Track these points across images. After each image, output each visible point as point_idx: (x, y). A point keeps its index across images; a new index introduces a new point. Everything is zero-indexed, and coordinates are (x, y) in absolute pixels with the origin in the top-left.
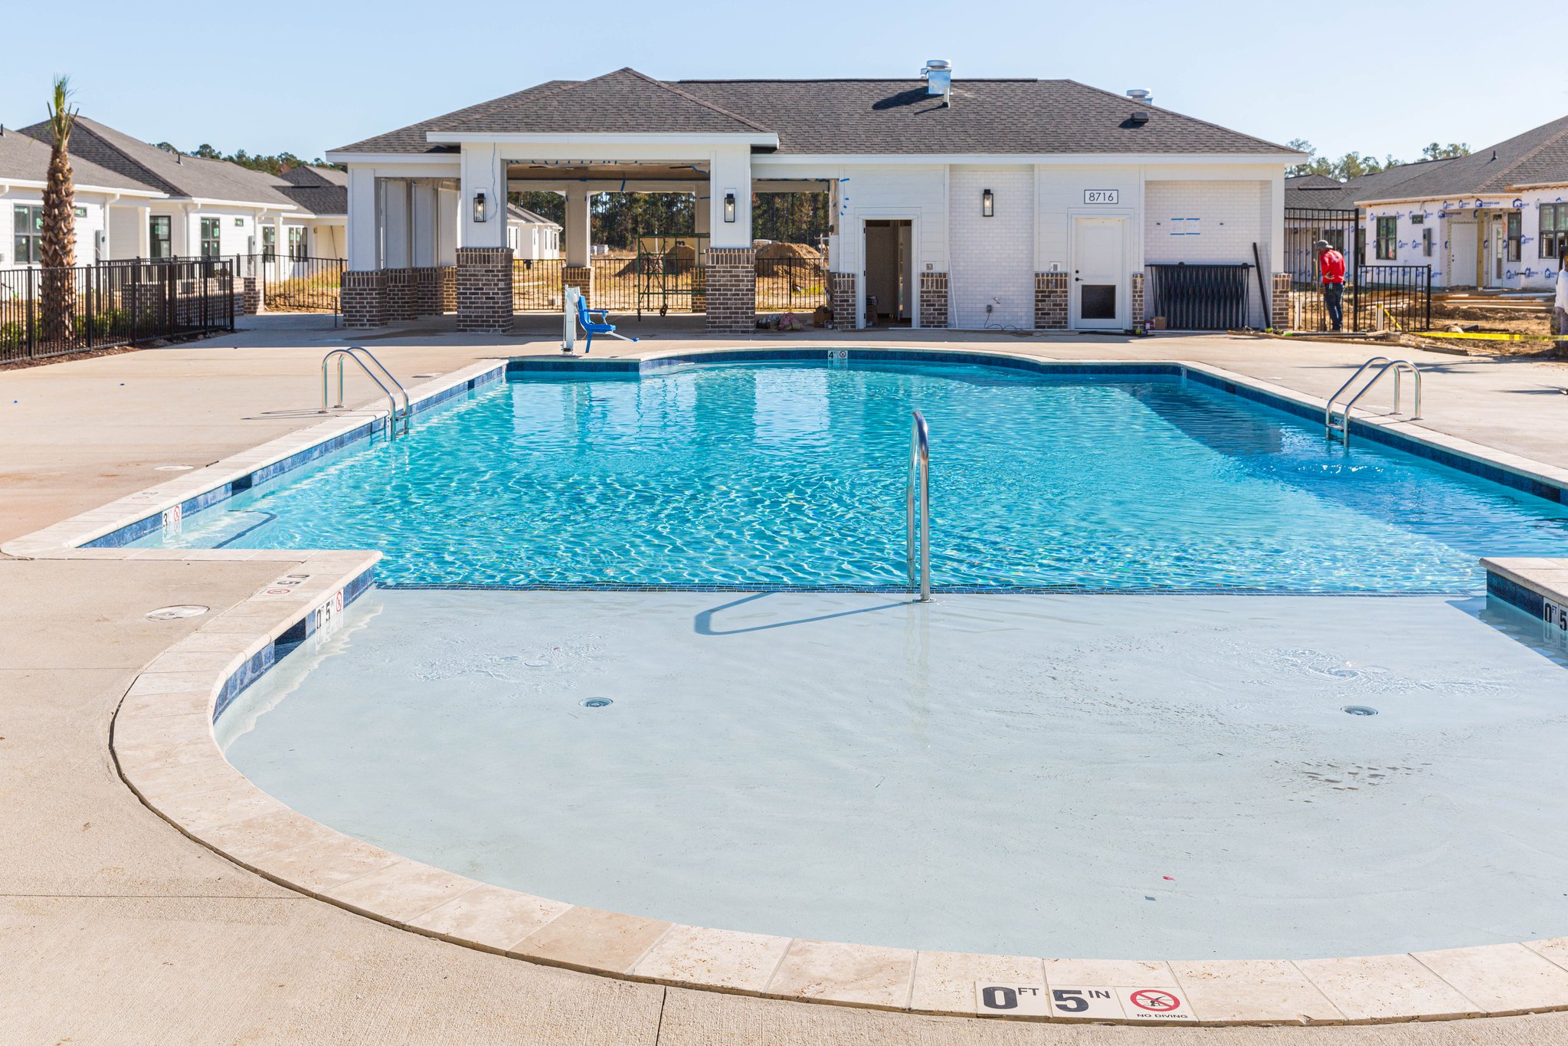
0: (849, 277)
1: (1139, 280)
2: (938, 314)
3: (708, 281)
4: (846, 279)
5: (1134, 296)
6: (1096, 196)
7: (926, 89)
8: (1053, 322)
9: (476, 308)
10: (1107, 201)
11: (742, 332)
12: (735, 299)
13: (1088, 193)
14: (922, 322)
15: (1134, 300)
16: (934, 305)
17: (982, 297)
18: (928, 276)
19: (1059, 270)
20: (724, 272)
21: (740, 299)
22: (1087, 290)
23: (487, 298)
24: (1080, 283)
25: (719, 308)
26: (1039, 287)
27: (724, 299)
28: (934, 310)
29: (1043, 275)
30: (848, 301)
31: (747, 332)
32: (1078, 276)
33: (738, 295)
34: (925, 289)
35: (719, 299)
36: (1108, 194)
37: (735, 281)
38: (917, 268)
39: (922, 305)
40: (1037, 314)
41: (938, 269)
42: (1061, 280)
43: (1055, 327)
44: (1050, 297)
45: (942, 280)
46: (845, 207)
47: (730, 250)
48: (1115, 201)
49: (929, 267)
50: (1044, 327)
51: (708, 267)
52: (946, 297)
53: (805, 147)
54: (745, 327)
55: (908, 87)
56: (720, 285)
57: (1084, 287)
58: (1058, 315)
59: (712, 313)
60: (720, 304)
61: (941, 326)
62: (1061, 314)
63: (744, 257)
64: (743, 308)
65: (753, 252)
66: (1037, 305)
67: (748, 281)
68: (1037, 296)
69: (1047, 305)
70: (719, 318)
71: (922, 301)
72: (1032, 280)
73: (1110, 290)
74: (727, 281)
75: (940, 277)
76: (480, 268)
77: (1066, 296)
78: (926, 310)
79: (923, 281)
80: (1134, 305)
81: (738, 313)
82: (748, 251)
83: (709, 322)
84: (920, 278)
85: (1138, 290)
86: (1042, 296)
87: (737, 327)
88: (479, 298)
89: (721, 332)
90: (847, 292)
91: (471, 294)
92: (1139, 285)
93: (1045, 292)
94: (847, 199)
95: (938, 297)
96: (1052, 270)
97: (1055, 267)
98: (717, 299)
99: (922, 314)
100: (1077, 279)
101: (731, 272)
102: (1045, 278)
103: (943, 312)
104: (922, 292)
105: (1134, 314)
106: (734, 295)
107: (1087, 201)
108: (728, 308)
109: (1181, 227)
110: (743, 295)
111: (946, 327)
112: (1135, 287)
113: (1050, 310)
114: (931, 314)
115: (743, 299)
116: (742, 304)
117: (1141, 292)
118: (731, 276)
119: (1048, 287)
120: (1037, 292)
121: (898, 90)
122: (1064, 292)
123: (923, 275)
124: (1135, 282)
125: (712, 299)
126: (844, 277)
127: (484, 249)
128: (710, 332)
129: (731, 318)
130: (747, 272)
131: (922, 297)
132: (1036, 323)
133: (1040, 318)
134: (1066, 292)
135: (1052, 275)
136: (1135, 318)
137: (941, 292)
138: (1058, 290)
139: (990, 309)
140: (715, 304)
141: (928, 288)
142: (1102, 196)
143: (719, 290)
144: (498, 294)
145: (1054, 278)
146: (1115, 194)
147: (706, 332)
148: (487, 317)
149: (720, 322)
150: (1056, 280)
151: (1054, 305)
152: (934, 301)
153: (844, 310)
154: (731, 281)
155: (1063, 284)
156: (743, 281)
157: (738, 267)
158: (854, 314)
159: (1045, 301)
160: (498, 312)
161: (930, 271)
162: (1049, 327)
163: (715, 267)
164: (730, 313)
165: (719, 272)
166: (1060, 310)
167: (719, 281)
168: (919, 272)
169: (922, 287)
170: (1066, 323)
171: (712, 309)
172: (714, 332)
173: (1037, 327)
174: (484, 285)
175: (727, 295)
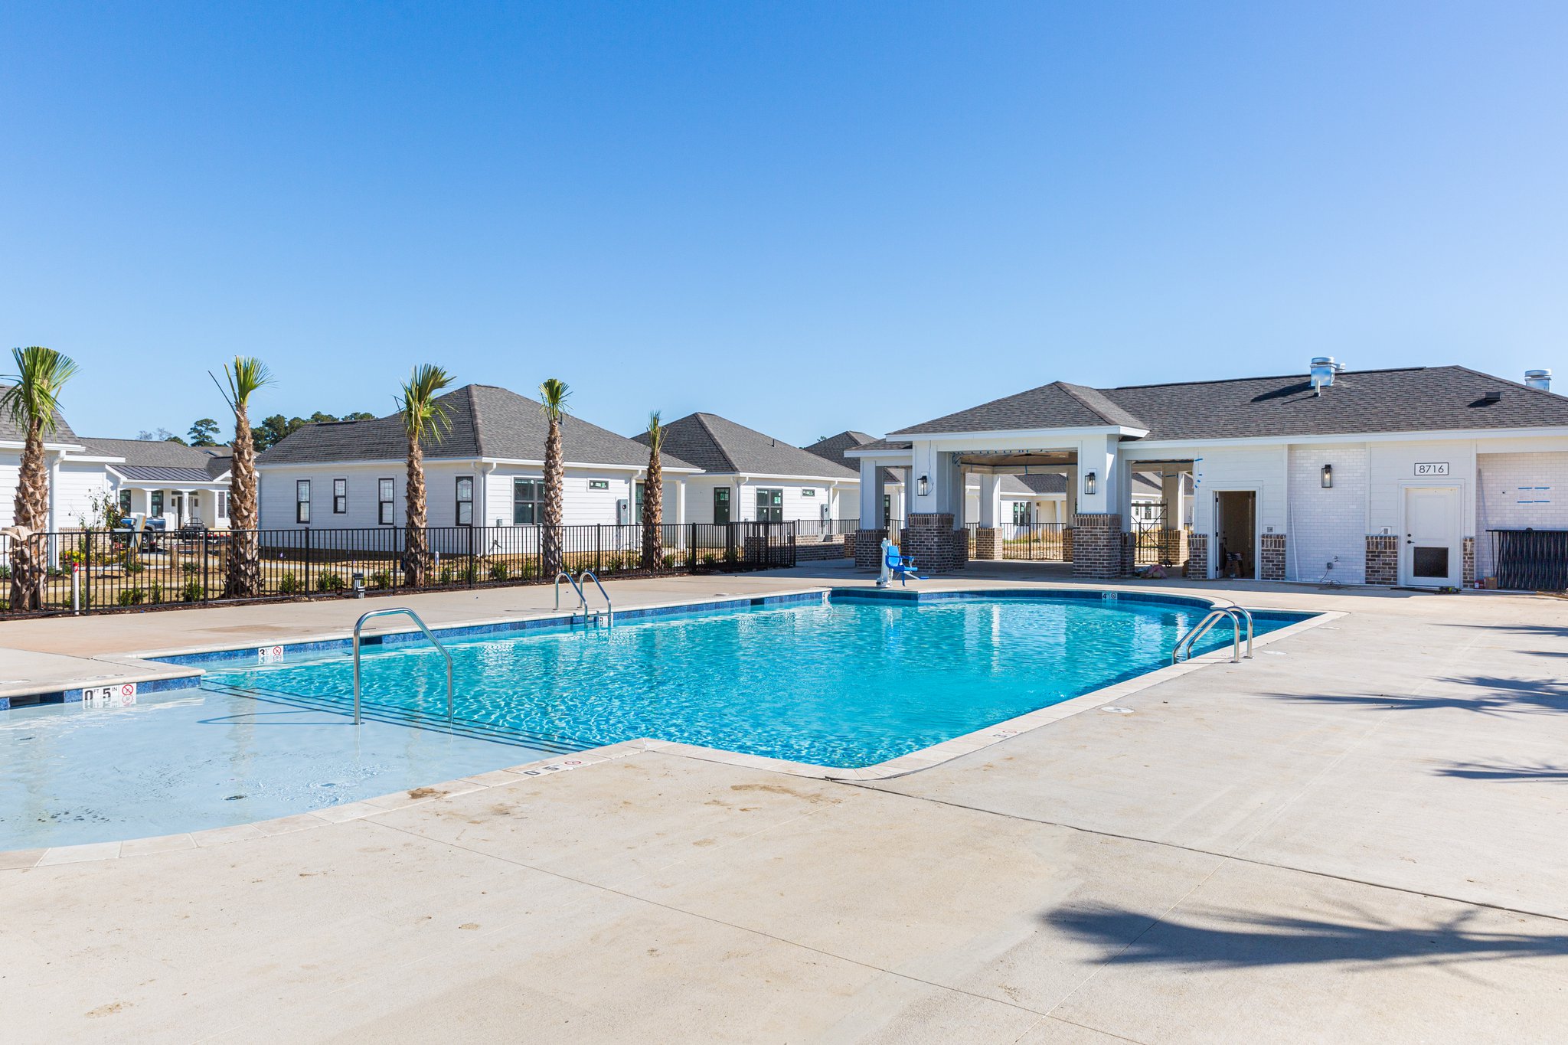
0: (1200, 537)
1: (1468, 543)
2: (1276, 569)
3: (1075, 538)
4: (1198, 538)
5: (1464, 558)
6: (1426, 469)
7: (1310, 383)
8: (1383, 579)
9: (920, 555)
10: (1437, 473)
11: (1100, 578)
12: (1094, 553)
13: (1418, 466)
14: (1262, 575)
15: (1464, 562)
16: (1273, 561)
17: (1323, 556)
18: (1267, 537)
19: (1389, 534)
20: (1086, 532)
21: (1098, 553)
22: (1419, 552)
23: (927, 549)
24: (1412, 546)
25: (1083, 559)
26: (1368, 548)
27: (1086, 552)
28: (1273, 565)
29: (1372, 538)
30: (1200, 556)
31: (1103, 578)
32: (1410, 539)
33: (1096, 549)
34: (1265, 548)
35: (1083, 552)
36: (1438, 466)
37: (1095, 539)
38: (1260, 530)
39: (1263, 561)
40: (1367, 571)
41: (1277, 531)
42: (1390, 542)
43: (1385, 583)
44: (1379, 556)
45: (1280, 541)
46: (1199, 481)
47: (1090, 515)
48: (1446, 472)
49: (1271, 529)
50: (1374, 583)
51: (1075, 528)
52: (1283, 554)
53: (1164, 435)
54: (1101, 574)
55: (1297, 382)
56: (1083, 542)
57: (1416, 549)
58: (1387, 573)
59: (1077, 563)
60: (1083, 556)
61: (1278, 579)
62: (1390, 572)
63: (1100, 521)
64: (1100, 560)
65: (1107, 517)
66: (1367, 564)
67: (1104, 539)
68: (1367, 556)
69: (1377, 564)
70: (1083, 566)
71: (1262, 558)
72: (1364, 542)
73: (1444, 552)
74: (1089, 539)
75: (1278, 538)
76: (922, 528)
77: (1396, 557)
78: (1265, 565)
79: (1263, 541)
80: (1464, 566)
81: (1096, 563)
82: (1103, 516)
83: (1075, 570)
84: (1261, 539)
85: (1468, 552)
86: (1372, 556)
87: (1095, 574)
88: (922, 549)
89: (1083, 577)
90: (1199, 549)
91: (917, 545)
92: (1469, 548)
93: (1375, 552)
94: (1201, 475)
95: (1276, 554)
96: (1383, 534)
97: (1386, 531)
98: (1081, 552)
99: (1262, 568)
100: (1409, 542)
101: (1091, 532)
102: (1374, 540)
103: (1281, 567)
104: (1263, 550)
105: (1464, 574)
106: (1094, 549)
107: (1418, 473)
108: (1089, 559)
109: (1529, 495)
110: (1100, 549)
111: (1283, 579)
112: (1465, 550)
113: (1380, 568)
114: (1270, 568)
115: (1100, 553)
116: (1100, 556)
117: (1471, 554)
118: (1091, 535)
119: (1377, 548)
120: (1367, 552)
121: (1286, 384)
122: (1393, 553)
123: (1263, 536)
124: (1465, 545)
125: (1078, 552)
126: (1196, 537)
127: (925, 515)
128: (1076, 577)
129: (1091, 567)
130: (1103, 532)
131: (1263, 554)
132: (1366, 579)
133: (1370, 575)
134: (1396, 553)
135: (1381, 537)
136: (1464, 578)
137: (1279, 551)
138: (1388, 551)
139: (1329, 566)
140: (1080, 556)
141: (1267, 547)
142: (1432, 468)
143: (1083, 545)
144: (933, 546)
145: (1383, 540)
146: (1445, 467)
147: (1073, 577)
148: (927, 562)
149: (1083, 570)
150: (1386, 542)
151: (1383, 564)
152: (1273, 558)
153: (1197, 563)
154: (1091, 539)
155: (1394, 546)
156: (1100, 539)
157: (1097, 528)
158: (1206, 567)
159: (1375, 560)
160: (933, 558)
161: (1270, 533)
162: (1378, 583)
163: (1079, 528)
164: (1091, 563)
165: (1083, 532)
166: (1389, 568)
167: (1083, 538)
168: (1261, 534)
169: (1263, 546)
170: (1396, 580)
171: (1078, 559)
172: (1079, 577)
173: (1367, 583)
174: (925, 539)
175: (1088, 549)
